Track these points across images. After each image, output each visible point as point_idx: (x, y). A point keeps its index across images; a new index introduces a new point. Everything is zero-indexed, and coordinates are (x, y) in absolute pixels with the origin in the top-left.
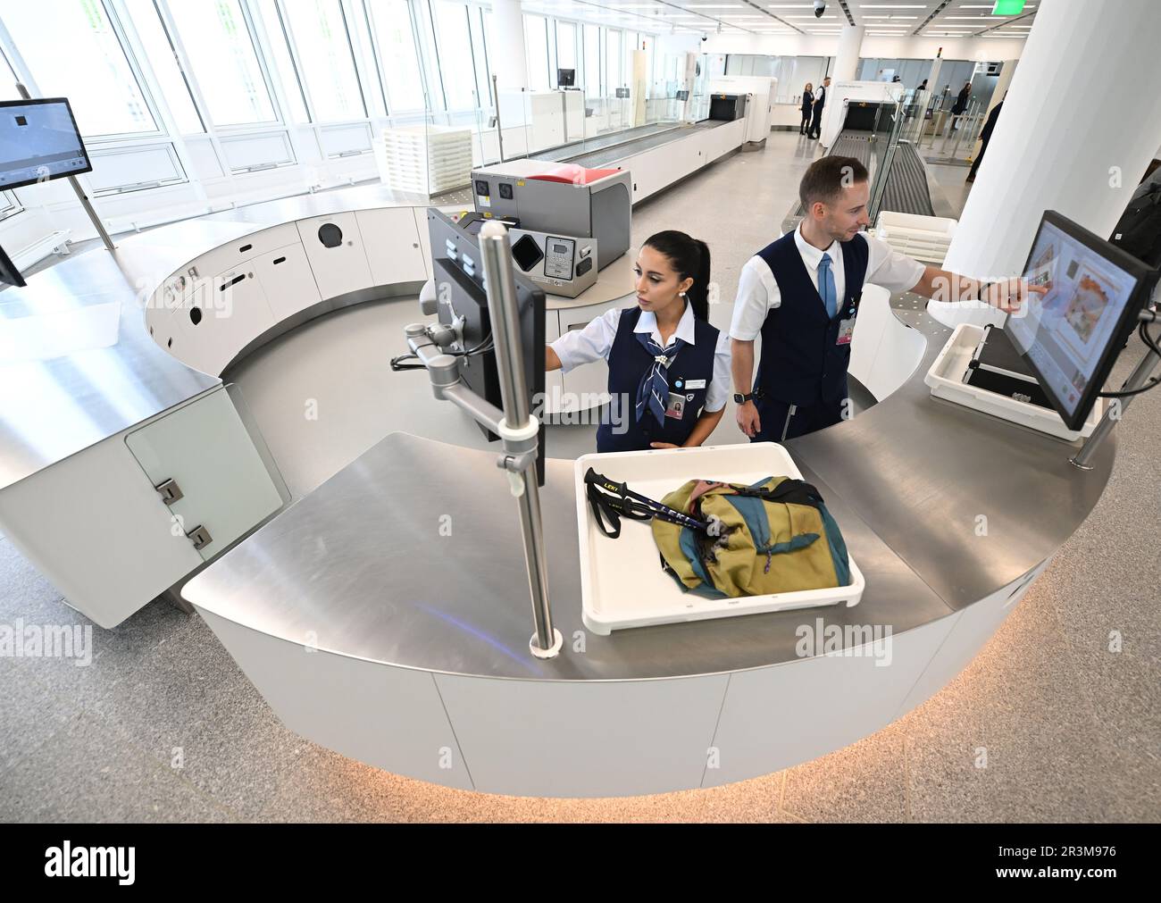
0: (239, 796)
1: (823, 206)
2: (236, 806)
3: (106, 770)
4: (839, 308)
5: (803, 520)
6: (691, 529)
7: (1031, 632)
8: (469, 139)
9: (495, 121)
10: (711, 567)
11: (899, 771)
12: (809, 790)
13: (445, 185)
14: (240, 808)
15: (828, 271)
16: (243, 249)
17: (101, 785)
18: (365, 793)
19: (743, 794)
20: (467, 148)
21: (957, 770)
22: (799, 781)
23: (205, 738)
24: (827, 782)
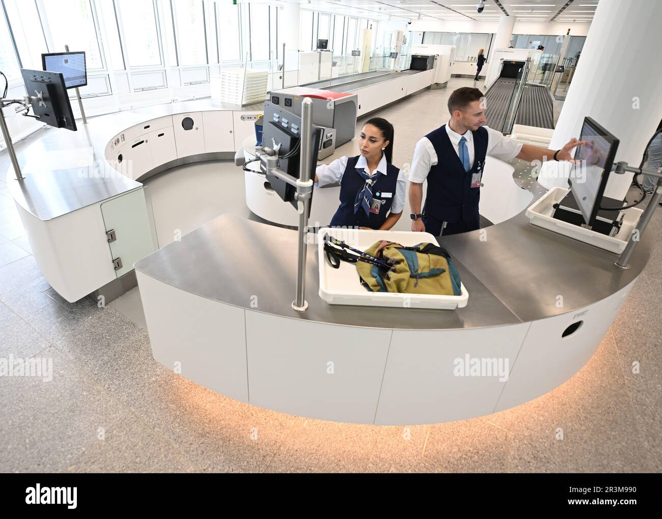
0: (124, 395)
1: (460, 112)
2: (123, 400)
3: (62, 372)
4: (471, 167)
5: (436, 262)
6: (377, 266)
7: (604, 387)
8: (267, 76)
9: (282, 67)
10: (386, 281)
11: (502, 449)
12: (442, 449)
13: (250, 100)
14: (125, 401)
15: (464, 146)
16: (145, 128)
17: (60, 378)
18: (187, 405)
19: (400, 444)
20: (265, 81)
21: (542, 456)
22: (436, 443)
23: (109, 365)
24: (454, 447)
